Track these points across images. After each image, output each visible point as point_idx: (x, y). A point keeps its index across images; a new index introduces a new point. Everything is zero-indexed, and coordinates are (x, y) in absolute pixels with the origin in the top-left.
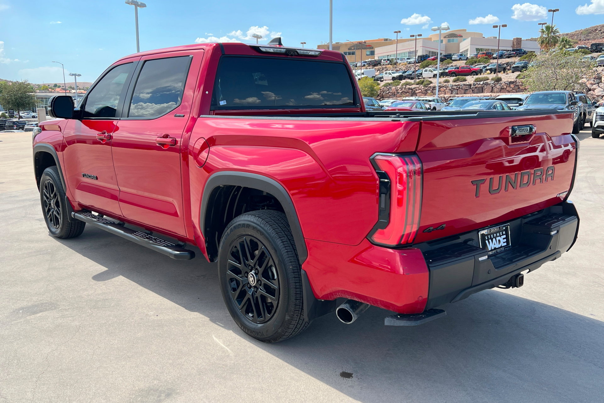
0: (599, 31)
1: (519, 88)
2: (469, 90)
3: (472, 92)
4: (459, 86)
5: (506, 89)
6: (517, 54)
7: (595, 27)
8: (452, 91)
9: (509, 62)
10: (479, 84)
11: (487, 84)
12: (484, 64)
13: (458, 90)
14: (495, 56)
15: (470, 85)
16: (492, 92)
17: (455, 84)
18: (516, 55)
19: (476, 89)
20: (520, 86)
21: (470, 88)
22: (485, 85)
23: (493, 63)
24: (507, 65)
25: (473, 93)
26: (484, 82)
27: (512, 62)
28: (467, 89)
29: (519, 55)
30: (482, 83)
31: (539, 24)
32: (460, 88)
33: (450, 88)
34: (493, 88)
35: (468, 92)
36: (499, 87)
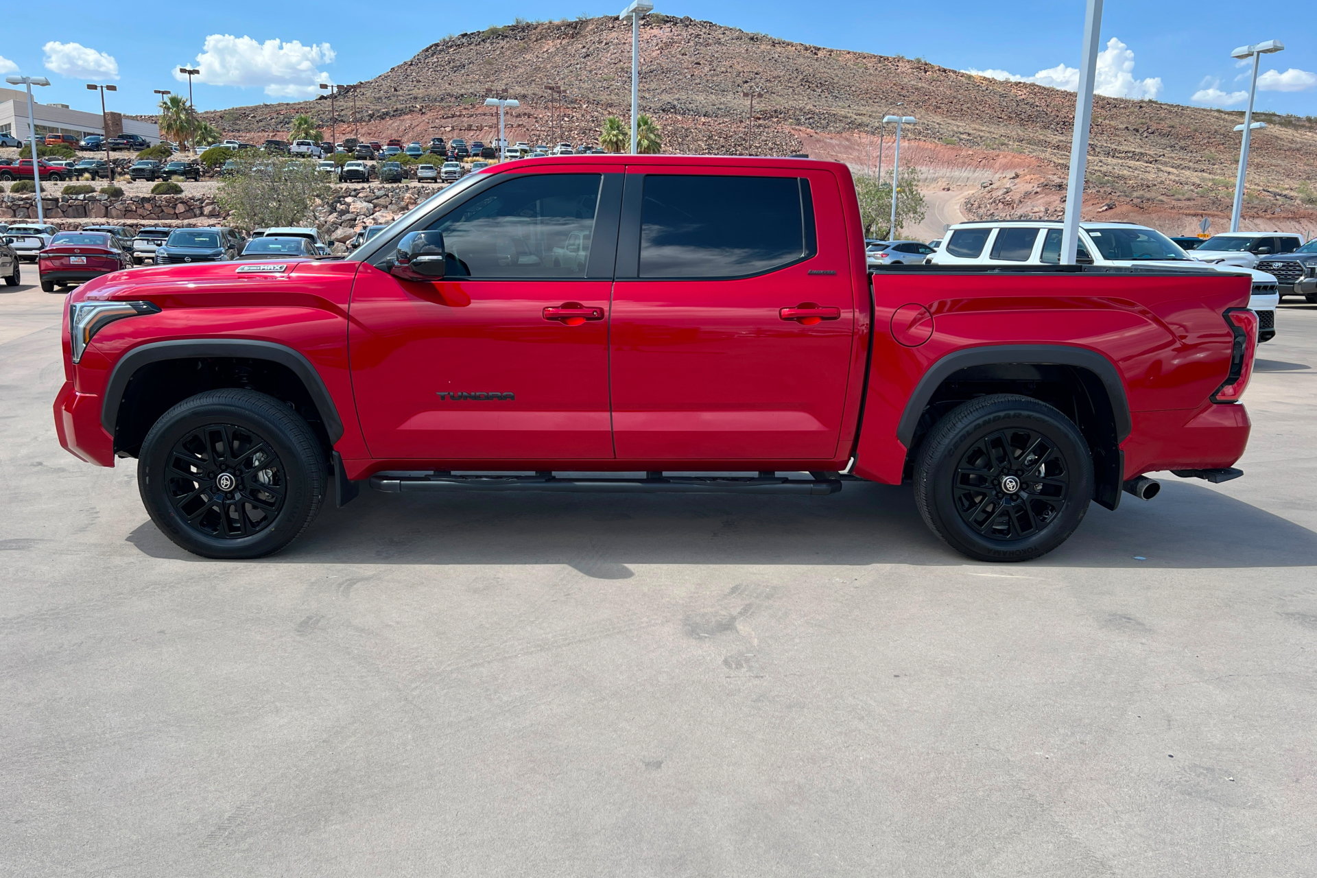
0: (252, 117)
1: (163, 211)
2: (54, 211)
3: (61, 214)
4: (29, 201)
5: (136, 211)
6: (131, 145)
7: (239, 110)
8: (14, 211)
9: (118, 159)
10: (76, 199)
11: (93, 200)
12: (64, 158)
13: (28, 208)
14: (83, 143)
15: (56, 200)
16: (106, 216)
17: (17, 195)
18: (128, 147)
19: (71, 208)
20: (163, 208)
21: (57, 207)
22: (89, 201)
23: (84, 158)
24: (114, 164)
25: (65, 217)
26: (87, 196)
27: (125, 160)
28: (50, 207)
29: (134, 147)
30: (81, 197)
31: (156, 92)
32: (32, 205)
33: (9, 204)
34: (107, 208)
35: (53, 213)
36: (121, 206)
